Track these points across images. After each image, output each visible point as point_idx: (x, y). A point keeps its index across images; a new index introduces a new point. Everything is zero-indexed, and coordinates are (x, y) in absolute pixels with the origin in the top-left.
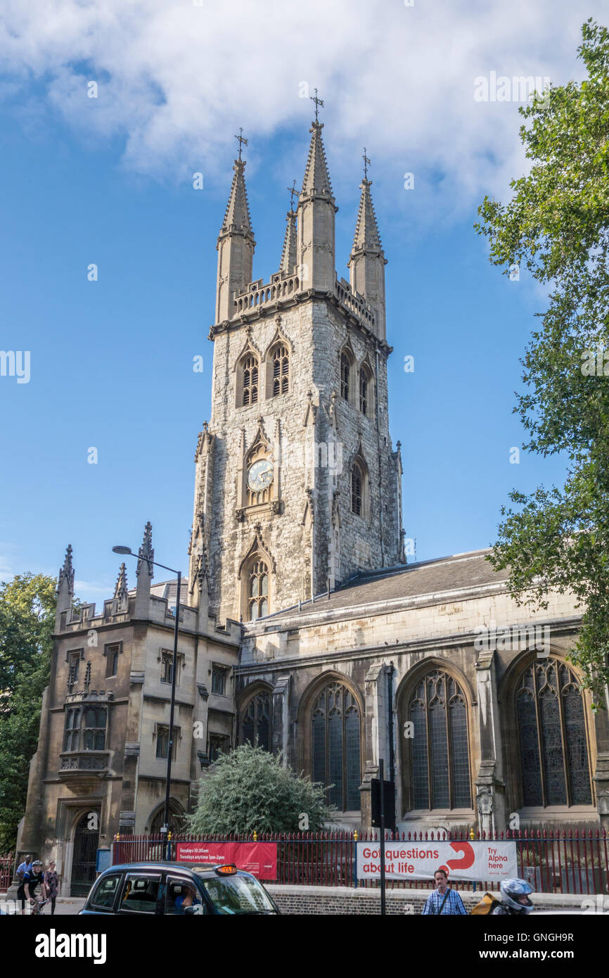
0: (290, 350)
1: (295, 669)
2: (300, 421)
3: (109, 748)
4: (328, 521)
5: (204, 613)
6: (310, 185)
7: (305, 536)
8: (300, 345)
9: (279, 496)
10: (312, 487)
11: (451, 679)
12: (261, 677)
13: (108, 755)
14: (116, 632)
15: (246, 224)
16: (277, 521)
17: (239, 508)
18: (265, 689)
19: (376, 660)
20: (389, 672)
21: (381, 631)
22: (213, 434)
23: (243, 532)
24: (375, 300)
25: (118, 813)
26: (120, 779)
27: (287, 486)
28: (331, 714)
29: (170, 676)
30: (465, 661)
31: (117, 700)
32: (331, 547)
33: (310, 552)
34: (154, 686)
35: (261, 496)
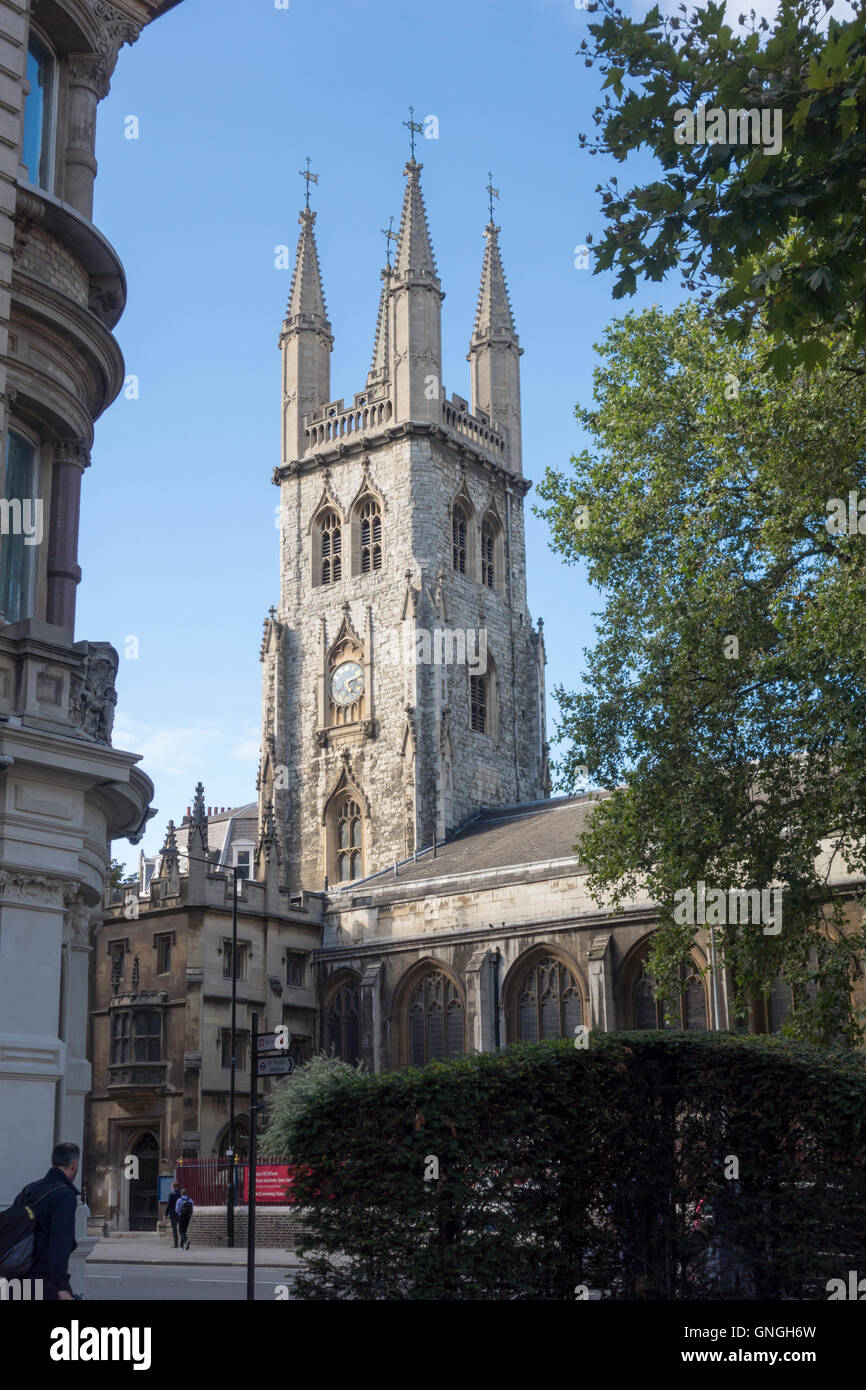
0: (382, 509)
1: (388, 954)
2: (398, 610)
3: (166, 1059)
4: (435, 749)
5: (273, 889)
6: (404, 265)
7: (405, 771)
8: (395, 502)
9: (373, 714)
10: (414, 704)
11: (565, 969)
12: (348, 964)
13: (165, 1067)
14: (167, 919)
15: (319, 312)
16: (371, 748)
17: (320, 728)
18: (352, 978)
19: (480, 945)
20: (495, 960)
21: (490, 910)
22: (283, 622)
23: (328, 762)
24: (504, 412)
25: (180, 1133)
26: (181, 1095)
27: (383, 700)
28: (430, 1009)
29: (234, 971)
30: (579, 949)
31: (172, 1002)
32: (441, 784)
33: (411, 792)
34: (215, 983)
35: (349, 712)
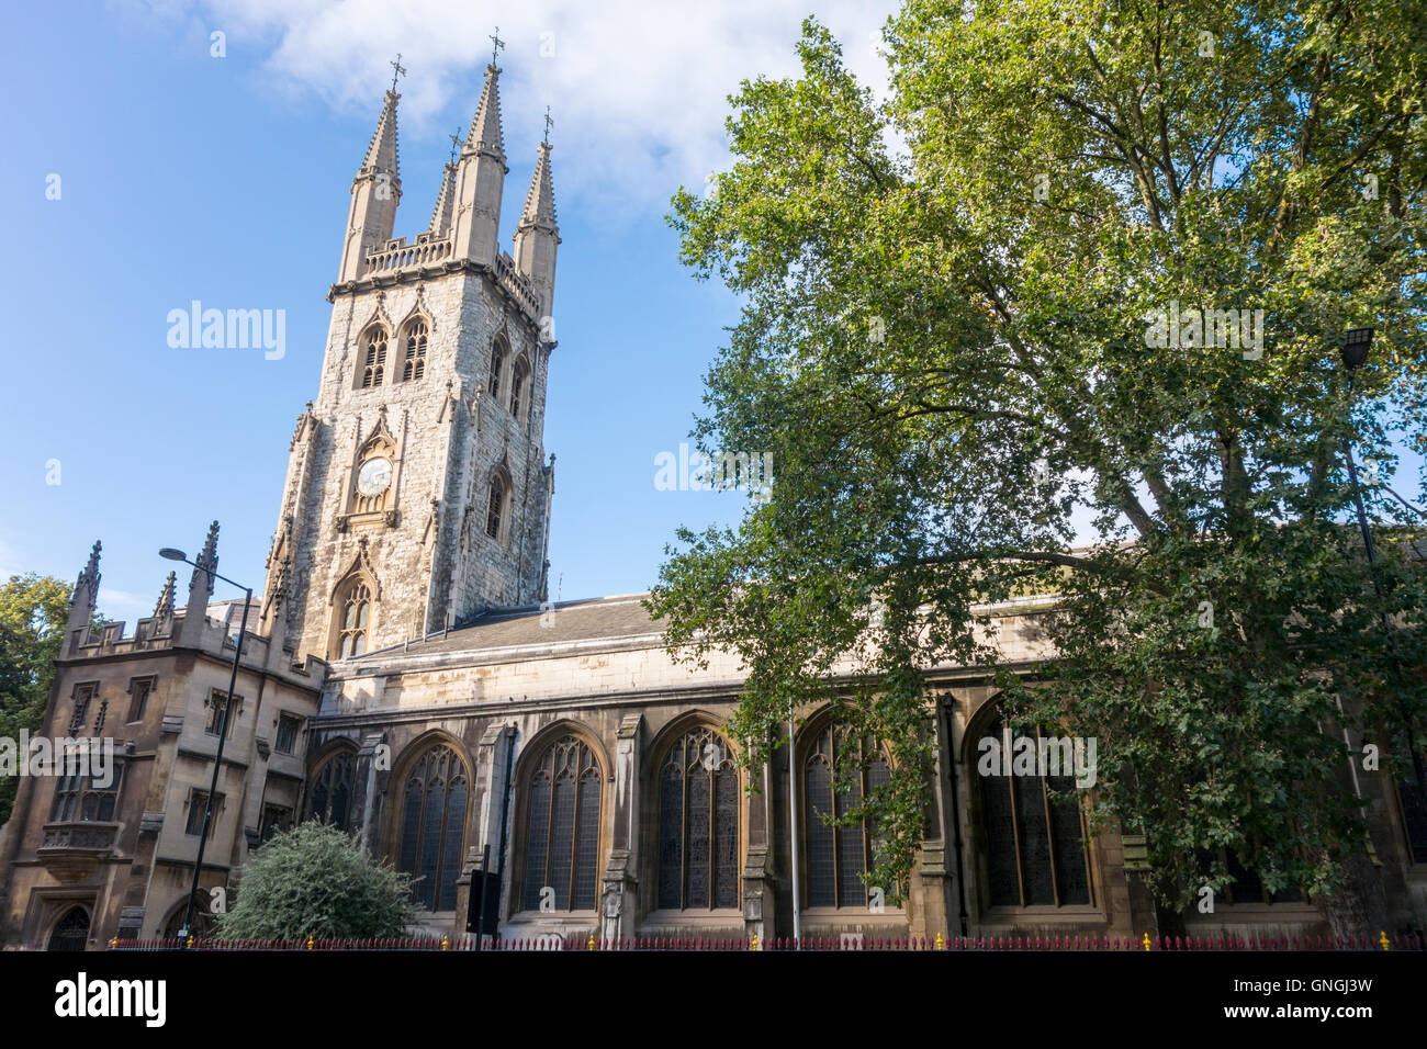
0: (430, 328)
1: (391, 725)
2: (434, 416)
3: (119, 819)
4: (454, 542)
5: (277, 644)
6: (478, 136)
7: (423, 558)
8: (444, 324)
9: (396, 505)
10: (440, 497)
11: (586, 748)
12: (345, 733)
13: (116, 828)
14: (150, 662)
15: (393, 168)
16: (390, 536)
17: (341, 514)
18: (348, 749)
19: (496, 719)
20: (511, 735)
21: (507, 684)
22: (318, 418)
23: (344, 546)
24: (542, 283)
25: (119, 909)
26: (130, 862)
27: (408, 494)
28: (431, 785)
29: (220, 726)
30: (605, 726)
31: (139, 754)
32: (456, 575)
33: (427, 578)
34: (196, 737)
35: (372, 502)
